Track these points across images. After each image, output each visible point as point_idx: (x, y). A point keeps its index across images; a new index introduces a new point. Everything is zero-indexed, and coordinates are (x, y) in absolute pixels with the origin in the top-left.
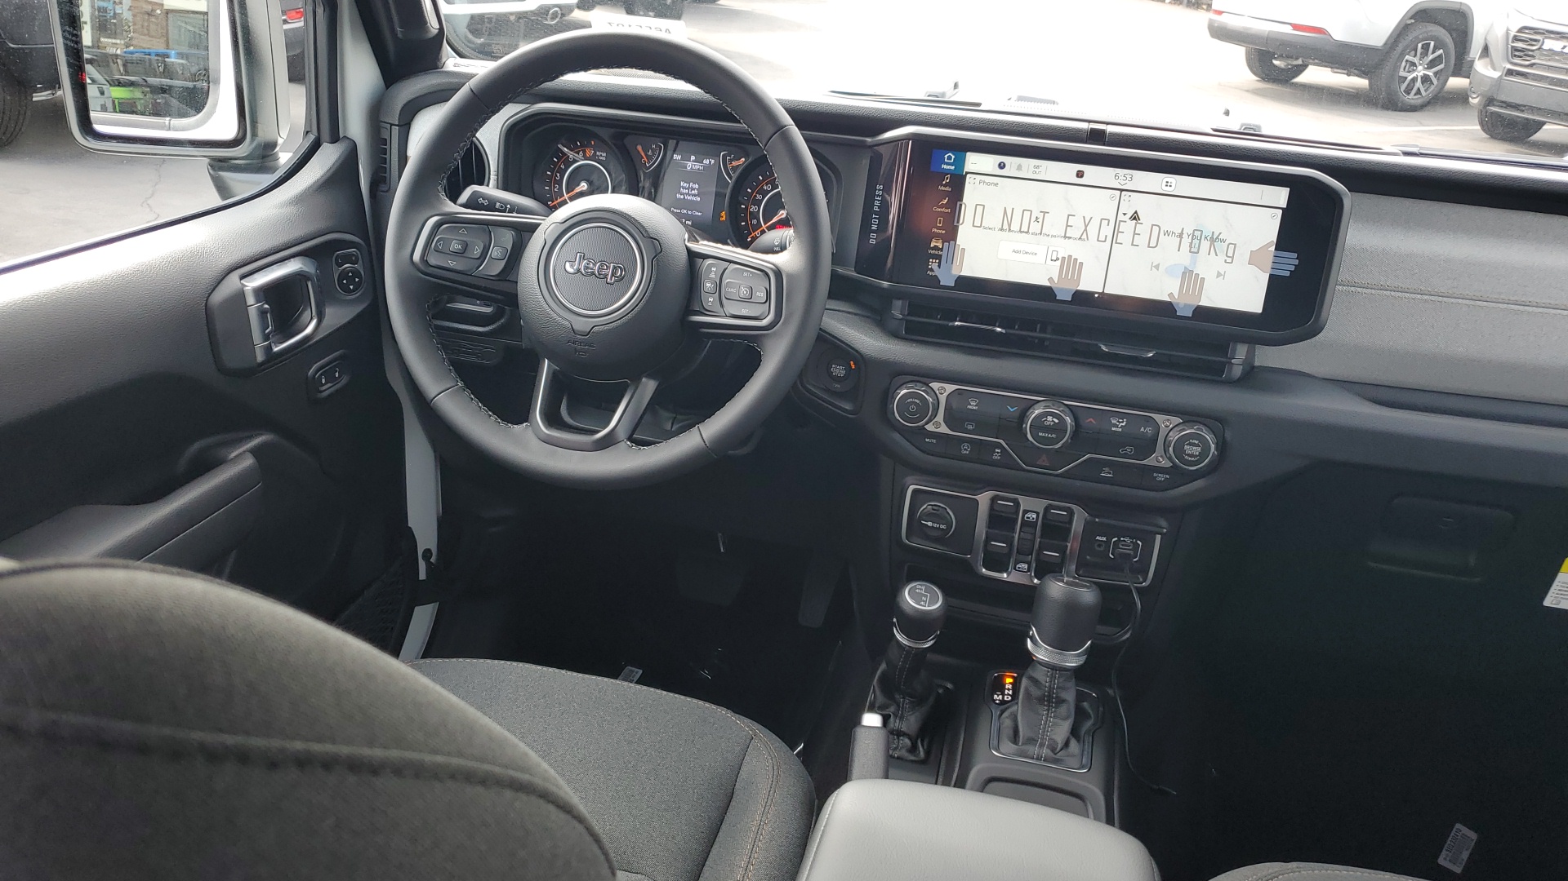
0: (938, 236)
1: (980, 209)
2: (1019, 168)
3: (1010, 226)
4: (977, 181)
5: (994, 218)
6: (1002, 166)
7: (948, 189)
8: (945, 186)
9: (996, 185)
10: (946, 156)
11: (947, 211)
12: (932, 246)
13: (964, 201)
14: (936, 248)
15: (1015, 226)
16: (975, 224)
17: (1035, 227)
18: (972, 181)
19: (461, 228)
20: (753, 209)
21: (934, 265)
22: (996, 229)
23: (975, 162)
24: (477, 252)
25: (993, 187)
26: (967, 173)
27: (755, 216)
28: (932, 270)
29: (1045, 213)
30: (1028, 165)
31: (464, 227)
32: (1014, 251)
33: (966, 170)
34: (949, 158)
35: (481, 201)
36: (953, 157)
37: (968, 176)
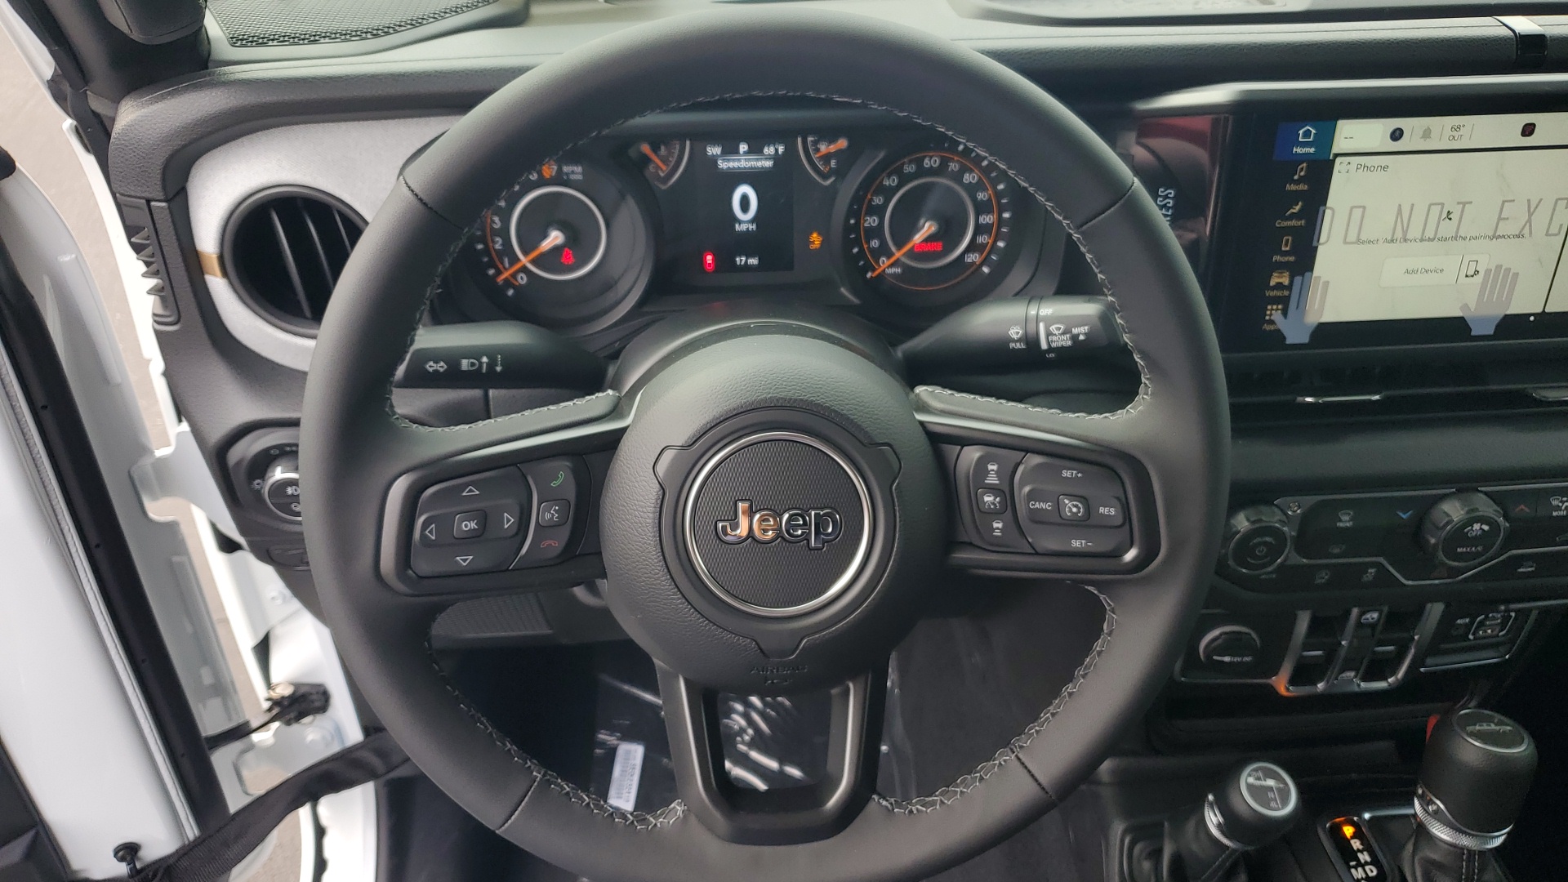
0: (1281, 267)
1: (1357, 213)
2: (1427, 134)
3: (1405, 232)
4: (1353, 167)
5: (1380, 223)
6: (1397, 135)
7: (1303, 187)
8: (1297, 182)
9: (1385, 168)
10: (1301, 132)
11: (1299, 223)
12: (1272, 283)
13: (1328, 204)
14: (1279, 286)
15: (1414, 232)
16: (1347, 240)
17: (1448, 229)
18: (1344, 168)
19: (467, 485)
20: (872, 221)
21: (1275, 314)
22: (1381, 241)
23: (1351, 134)
24: (509, 521)
25: (1381, 173)
26: (1337, 155)
27: (877, 232)
28: (1272, 322)
29: (1464, 204)
30: (1441, 129)
31: (472, 483)
32: (1407, 272)
33: (1335, 150)
34: (1307, 134)
35: (431, 366)
36: (1313, 131)
37: (1338, 160)
